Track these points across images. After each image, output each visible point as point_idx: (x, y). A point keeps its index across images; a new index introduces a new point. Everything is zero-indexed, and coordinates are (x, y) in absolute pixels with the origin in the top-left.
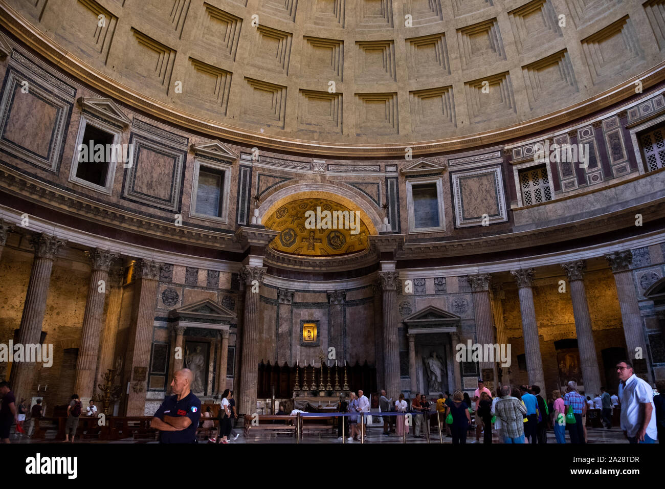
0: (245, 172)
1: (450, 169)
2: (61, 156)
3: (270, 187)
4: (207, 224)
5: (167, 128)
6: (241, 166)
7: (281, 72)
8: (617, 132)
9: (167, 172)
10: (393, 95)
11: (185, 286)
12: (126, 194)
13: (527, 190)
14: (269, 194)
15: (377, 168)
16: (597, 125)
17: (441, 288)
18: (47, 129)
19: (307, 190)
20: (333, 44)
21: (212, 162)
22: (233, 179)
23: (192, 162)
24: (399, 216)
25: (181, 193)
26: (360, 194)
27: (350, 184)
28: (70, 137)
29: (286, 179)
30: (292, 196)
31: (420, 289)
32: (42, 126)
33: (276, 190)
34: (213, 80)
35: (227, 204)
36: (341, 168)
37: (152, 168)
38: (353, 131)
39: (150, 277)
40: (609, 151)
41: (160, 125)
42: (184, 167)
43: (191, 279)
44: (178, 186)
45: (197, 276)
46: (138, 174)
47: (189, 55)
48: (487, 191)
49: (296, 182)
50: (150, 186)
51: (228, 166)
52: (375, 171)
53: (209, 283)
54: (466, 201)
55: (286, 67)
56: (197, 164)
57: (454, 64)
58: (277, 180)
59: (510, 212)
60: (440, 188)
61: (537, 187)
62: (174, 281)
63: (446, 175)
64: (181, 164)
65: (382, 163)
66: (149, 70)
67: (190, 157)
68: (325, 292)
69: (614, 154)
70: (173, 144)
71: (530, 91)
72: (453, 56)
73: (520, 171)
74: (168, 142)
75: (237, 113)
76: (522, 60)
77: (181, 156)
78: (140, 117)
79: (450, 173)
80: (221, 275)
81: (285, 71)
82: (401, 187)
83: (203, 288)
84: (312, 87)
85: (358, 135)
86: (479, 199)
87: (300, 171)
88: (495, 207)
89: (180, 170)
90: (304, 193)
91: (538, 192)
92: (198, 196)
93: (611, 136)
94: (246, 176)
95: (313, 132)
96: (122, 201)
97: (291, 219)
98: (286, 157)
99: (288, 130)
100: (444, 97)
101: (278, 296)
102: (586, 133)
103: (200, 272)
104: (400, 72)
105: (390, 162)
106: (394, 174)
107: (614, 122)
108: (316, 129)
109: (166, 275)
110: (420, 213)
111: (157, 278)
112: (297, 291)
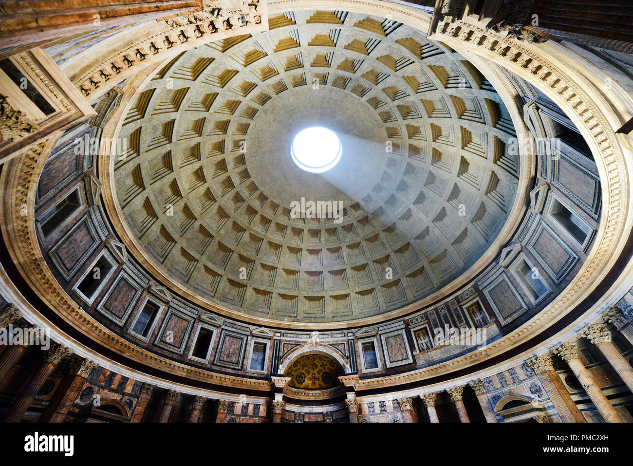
0: (277, 343)
1: (380, 333)
2: (186, 345)
3: (289, 351)
4: (256, 375)
5: (240, 324)
6: (275, 340)
7: (295, 290)
8: (457, 308)
9: (237, 347)
10: (348, 295)
11: (240, 416)
12: (215, 362)
13: (421, 342)
14: (289, 354)
15: (343, 335)
16: (446, 304)
17: (383, 409)
18: (182, 332)
19: (308, 350)
20: (319, 273)
21: (260, 339)
22: (271, 348)
23: (251, 340)
24: (356, 362)
25: (244, 358)
26: (335, 351)
27: (330, 345)
28: (192, 335)
29: (298, 345)
30: (301, 354)
31: (372, 410)
32: (180, 331)
33: (292, 352)
34: (263, 297)
35: (267, 363)
36: (325, 336)
37: (230, 346)
38: (331, 315)
39: (222, 411)
40: (456, 318)
41: (236, 323)
42: (246, 343)
43: (245, 411)
44: (242, 354)
45: (248, 409)
46: (223, 350)
47: (252, 287)
48: (400, 345)
49: (303, 346)
50: (228, 356)
51: (269, 340)
52: (342, 337)
53: (254, 412)
54: (390, 352)
55: (297, 286)
56: (253, 341)
57: (375, 277)
58: (293, 346)
59: (413, 356)
60: (376, 344)
61: (426, 340)
62: (235, 413)
63: (378, 336)
64: (245, 342)
65: (345, 331)
66: (234, 296)
67: (250, 338)
68: (322, 413)
69: (458, 320)
70: (242, 332)
71: (412, 288)
72: (373, 273)
73: (415, 332)
74: (240, 331)
75: (274, 312)
76: (405, 273)
77: (245, 338)
78: (227, 320)
79: (380, 335)
80: (261, 407)
81: (297, 289)
82: (356, 345)
83: (250, 416)
84: (310, 295)
85: (333, 317)
86: (397, 350)
87: (304, 340)
88: (405, 354)
89: (244, 345)
90: (307, 352)
91: (426, 343)
92: (252, 359)
93: (454, 310)
94: (277, 345)
95: (311, 317)
96: (213, 366)
97: (301, 367)
98: (297, 332)
99: (299, 318)
100: (373, 293)
101: (295, 418)
102: (442, 309)
103: (250, 406)
104: (350, 283)
105: (349, 331)
106: (353, 338)
107: (454, 302)
108: (313, 316)
109: (231, 409)
110: (368, 359)
111: (226, 412)
112: (306, 413)
